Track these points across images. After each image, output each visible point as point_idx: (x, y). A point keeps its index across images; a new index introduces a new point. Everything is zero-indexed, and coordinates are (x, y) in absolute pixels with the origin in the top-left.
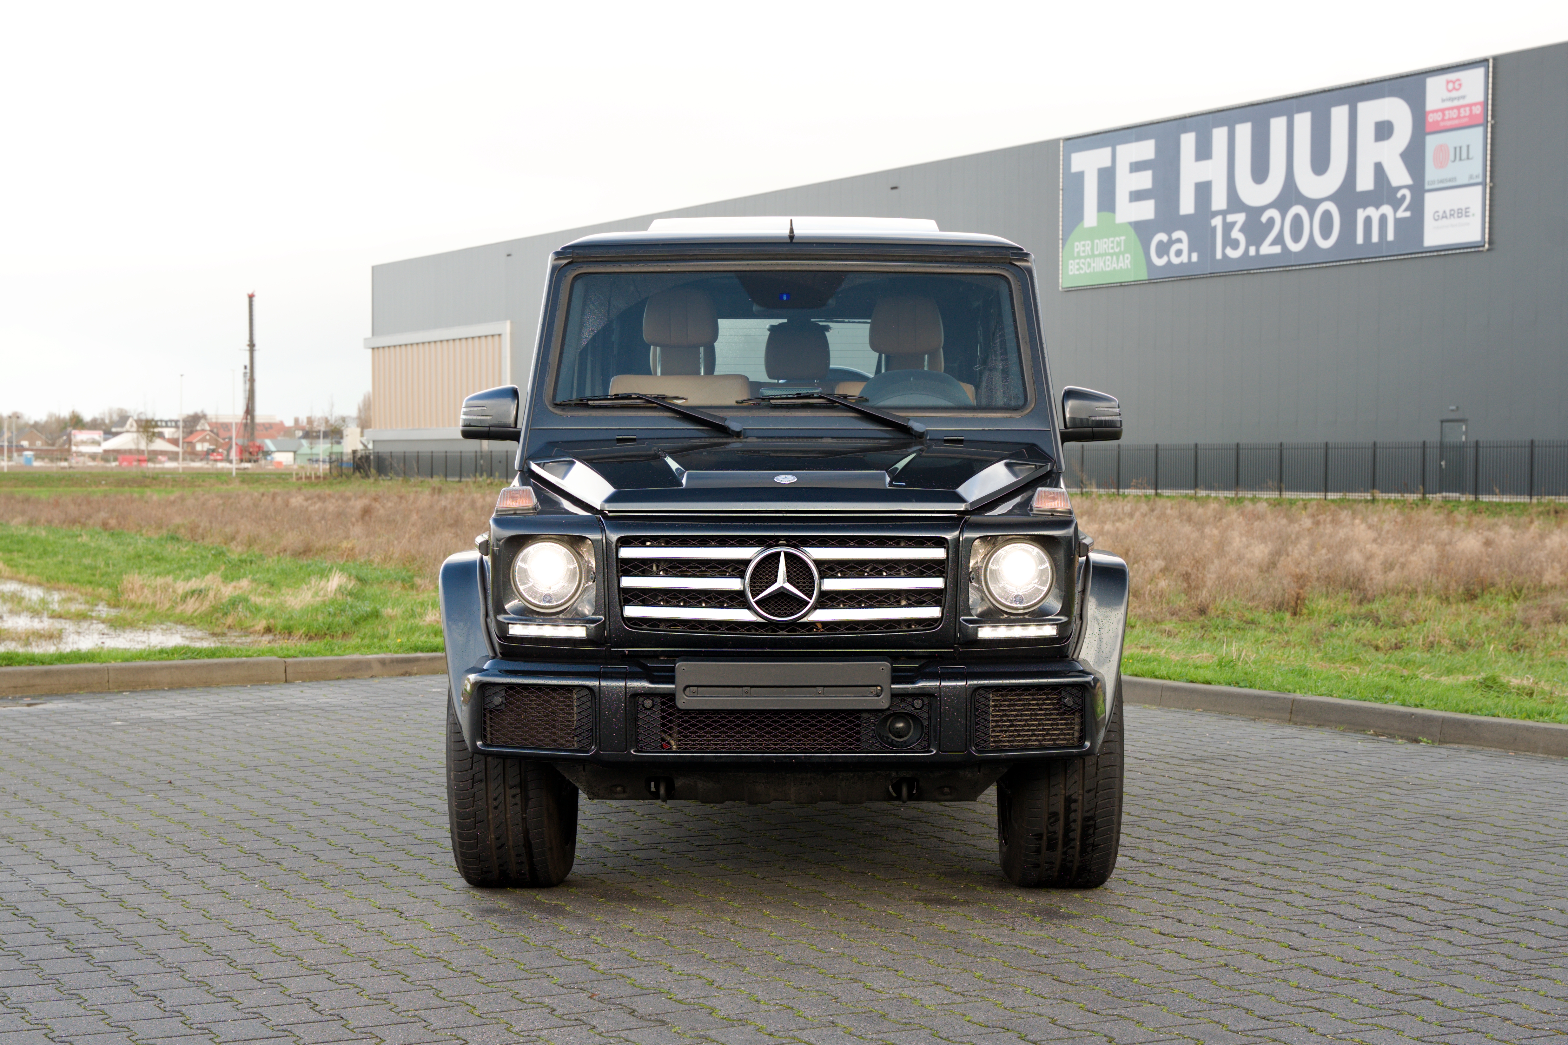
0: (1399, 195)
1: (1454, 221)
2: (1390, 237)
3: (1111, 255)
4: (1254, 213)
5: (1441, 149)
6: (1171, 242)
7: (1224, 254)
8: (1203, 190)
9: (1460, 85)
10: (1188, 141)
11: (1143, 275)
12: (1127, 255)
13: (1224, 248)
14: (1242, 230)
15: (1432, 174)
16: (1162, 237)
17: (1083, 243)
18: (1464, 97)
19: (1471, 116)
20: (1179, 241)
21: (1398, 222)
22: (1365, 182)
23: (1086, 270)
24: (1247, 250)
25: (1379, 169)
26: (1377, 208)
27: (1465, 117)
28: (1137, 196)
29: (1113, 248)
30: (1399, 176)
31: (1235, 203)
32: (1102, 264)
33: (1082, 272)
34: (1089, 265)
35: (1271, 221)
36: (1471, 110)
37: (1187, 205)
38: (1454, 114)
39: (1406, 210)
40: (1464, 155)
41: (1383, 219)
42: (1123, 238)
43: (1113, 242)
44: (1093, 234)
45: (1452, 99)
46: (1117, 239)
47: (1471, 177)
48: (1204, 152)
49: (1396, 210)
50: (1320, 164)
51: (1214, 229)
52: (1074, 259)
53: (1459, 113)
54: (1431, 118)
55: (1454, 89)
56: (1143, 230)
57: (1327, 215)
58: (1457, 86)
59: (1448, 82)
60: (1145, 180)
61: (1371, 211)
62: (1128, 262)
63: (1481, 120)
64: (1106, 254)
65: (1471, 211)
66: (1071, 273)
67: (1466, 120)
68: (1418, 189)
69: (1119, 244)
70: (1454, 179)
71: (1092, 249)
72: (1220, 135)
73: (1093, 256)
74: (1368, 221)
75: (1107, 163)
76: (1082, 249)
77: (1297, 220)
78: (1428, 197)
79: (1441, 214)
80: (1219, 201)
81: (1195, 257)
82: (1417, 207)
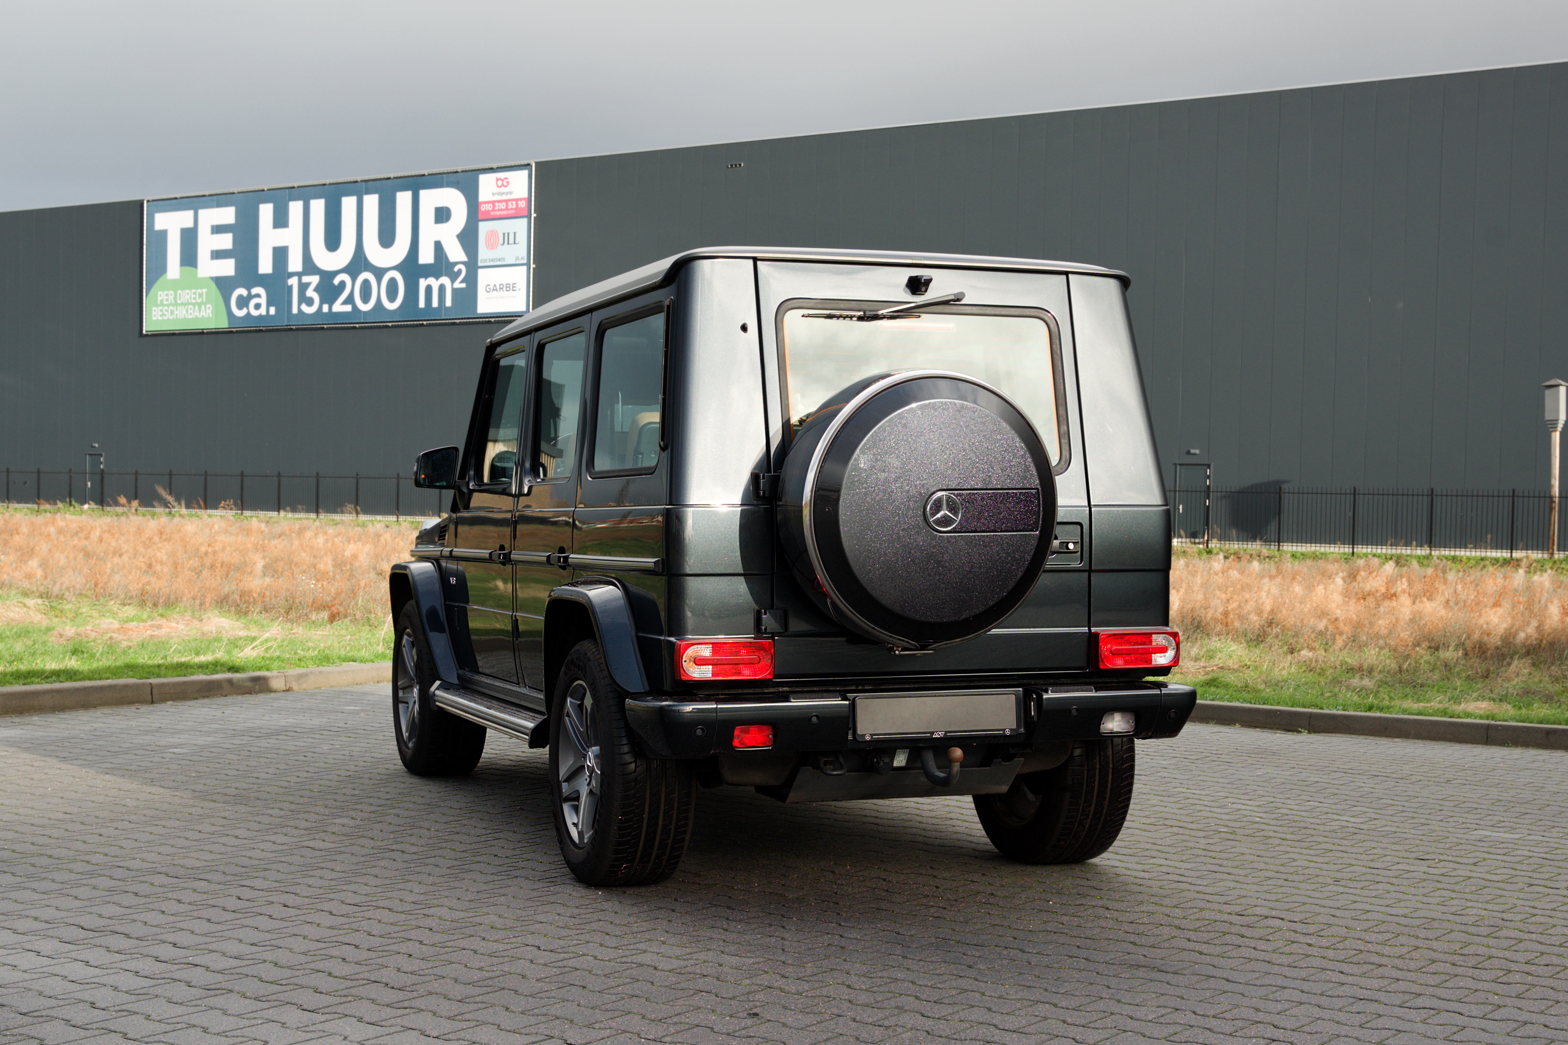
0: (456, 269)
1: (503, 293)
2: (449, 303)
3: (194, 305)
4: (327, 277)
5: (492, 233)
6: (250, 297)
7: (299, 309)
8: (280, 254)
9: (508, 183)
10: (266, 211)
11: (223, 323)
12: (208, 306)
13: (300, 304)
14: (316, 290)
15: (484, 254)
16: (242, 291)
17: (166, 292)
18: (511, 193)
19: (517, 208)
20: (258, 296)
21: (455, 291)
22: (426, 256)
23: (169, 316)
24: (320, 308)
25: (438, 246)
26: (437, 278)
27: (512, 209)
28: (218, 255)
29: (195, 299)
30: (456, 253)
31: (309, 266)
32: (184, 312)
33: (165, 318)
34: (172, 313)
35: (343, 284)
36: (517, 204)
37: (265, 266)
38: (503, 206)
39: (462, 282)
40: (511, 240)
41: (442, 288)
42: (205, 290)
43: (195, 293)
44: (175, 285)
45: (502, 194)
46: (199, 291)
47: (517, 258)
48: (281, 221)
49: (453, 282)
50: (387, 238)
51: (290, 288)
52: (157, 306)
53: (507, 205)
54: (483, 208)
55: (503, 185)
56: (224, 285)
57: (393, 283)
58: (505, 183)
59: (498, 180)
60: (226, 241)
61: (431, 281)
62: (209, 311)
63: (526, 213)
64: (188, 304)
65: (518, 286)
66: (154, 318)
67: (513, 211)
68: (473, 265)
69: (201, 295)
70: (504, 259)
71: (175, 298)
72: (295, 208)
73: (176, 304)
74: (429, 289)
75: (190, 224)
76: (166, 298)
77: (366, 284)
78: (481, 272)
79: (492, 287)
80: (295, 263)
81: (272, 311)
82: (472, 280)
